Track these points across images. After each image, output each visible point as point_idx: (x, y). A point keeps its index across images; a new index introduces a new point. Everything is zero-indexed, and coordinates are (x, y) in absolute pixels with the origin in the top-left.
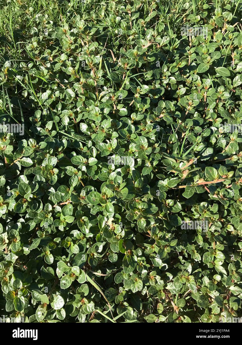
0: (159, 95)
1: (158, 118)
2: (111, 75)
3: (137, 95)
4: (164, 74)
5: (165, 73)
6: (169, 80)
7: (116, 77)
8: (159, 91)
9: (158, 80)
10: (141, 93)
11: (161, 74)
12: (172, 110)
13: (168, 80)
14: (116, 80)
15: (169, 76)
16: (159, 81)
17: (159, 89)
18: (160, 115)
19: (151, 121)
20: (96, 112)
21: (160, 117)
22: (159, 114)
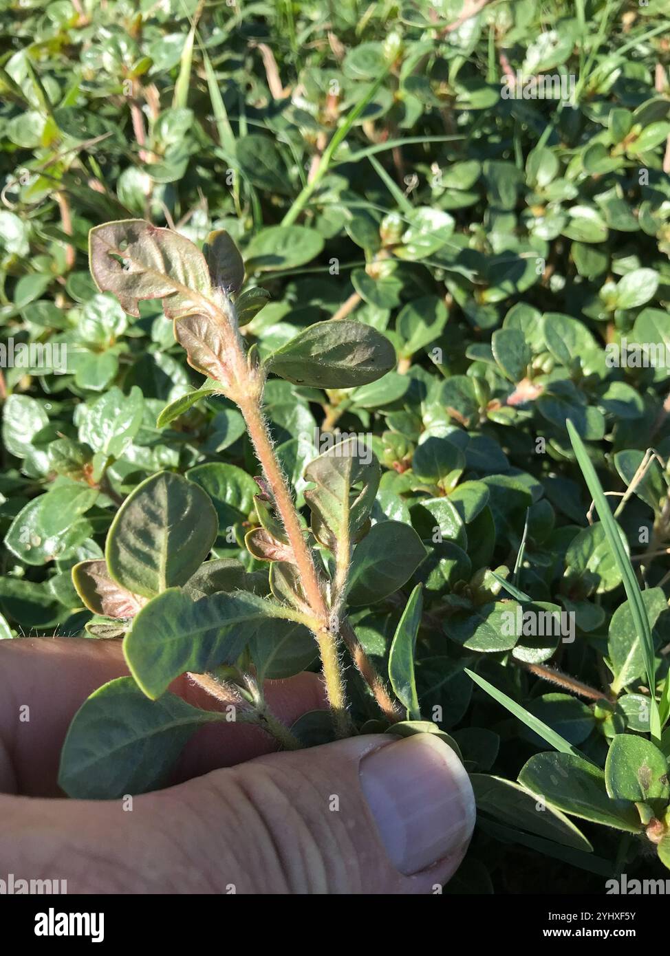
0: (508, 286)
1: (504, 404)
2: (239, 148)
3: (380, 267)
4: (539, 196)
5: (543, 189)
6: (567, 225)
7: (270, 164)
8: (511, 265)
9: (505, 212)
10: (400, 253)
11: (524, 191)
12: (587, 372)
13: (561, 222)
14: (267, 178)
15: (568, 204)
16: (511, 221)
17: (509, 254)
18: (512, 390)
19: (458, 414)
20: (100, 329)
21: (511, 399)
22: (506, 386)
